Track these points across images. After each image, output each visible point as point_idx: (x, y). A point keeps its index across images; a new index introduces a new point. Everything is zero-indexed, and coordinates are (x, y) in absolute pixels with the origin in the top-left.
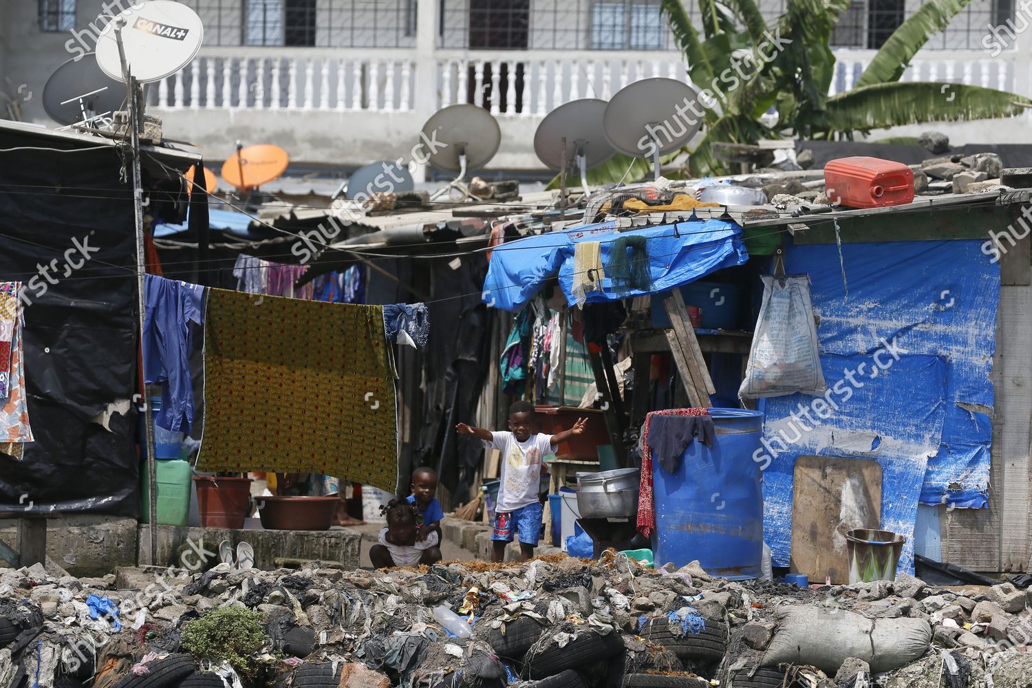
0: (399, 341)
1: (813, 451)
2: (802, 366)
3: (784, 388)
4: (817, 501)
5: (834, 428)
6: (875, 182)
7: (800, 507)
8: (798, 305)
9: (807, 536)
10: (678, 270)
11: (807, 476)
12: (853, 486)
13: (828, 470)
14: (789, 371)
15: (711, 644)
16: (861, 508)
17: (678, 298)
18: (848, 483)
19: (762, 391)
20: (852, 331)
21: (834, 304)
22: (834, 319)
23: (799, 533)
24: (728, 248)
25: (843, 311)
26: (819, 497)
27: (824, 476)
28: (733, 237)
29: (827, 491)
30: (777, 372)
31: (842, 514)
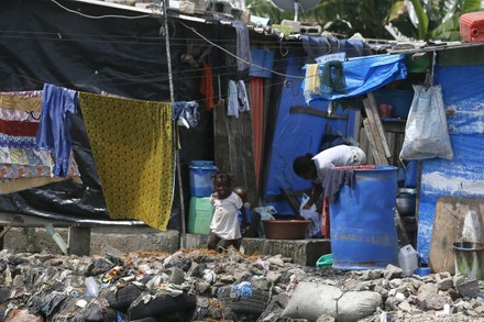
0: (179, 123)
1: (449, 193)
2: (434, 140)
3: (427, 154)
4: (449, 224)
5: (463, 179)
6: (473, 26)
7: (438, 227)
8: (435, 104)
9: (441, 244)
10: (369, 82)
11: (443, 208)
12: (472, 215)
13: (458, 205)
14: (426, 144)
15: (254, 304)
16: (476, 229)
17: (371, 98)
18: (470, 213)
19: (412, 155)
20: (476, 119)
21: (464, 103)
22: (464, 112)
23: (435, 243)
24: (395, 68)
25: (470, 108)
26: (450, 222)
27: (455, 208)
28: (399, 61)
29: (456, 217)
30: (418, 144)
31: (464, 233)
